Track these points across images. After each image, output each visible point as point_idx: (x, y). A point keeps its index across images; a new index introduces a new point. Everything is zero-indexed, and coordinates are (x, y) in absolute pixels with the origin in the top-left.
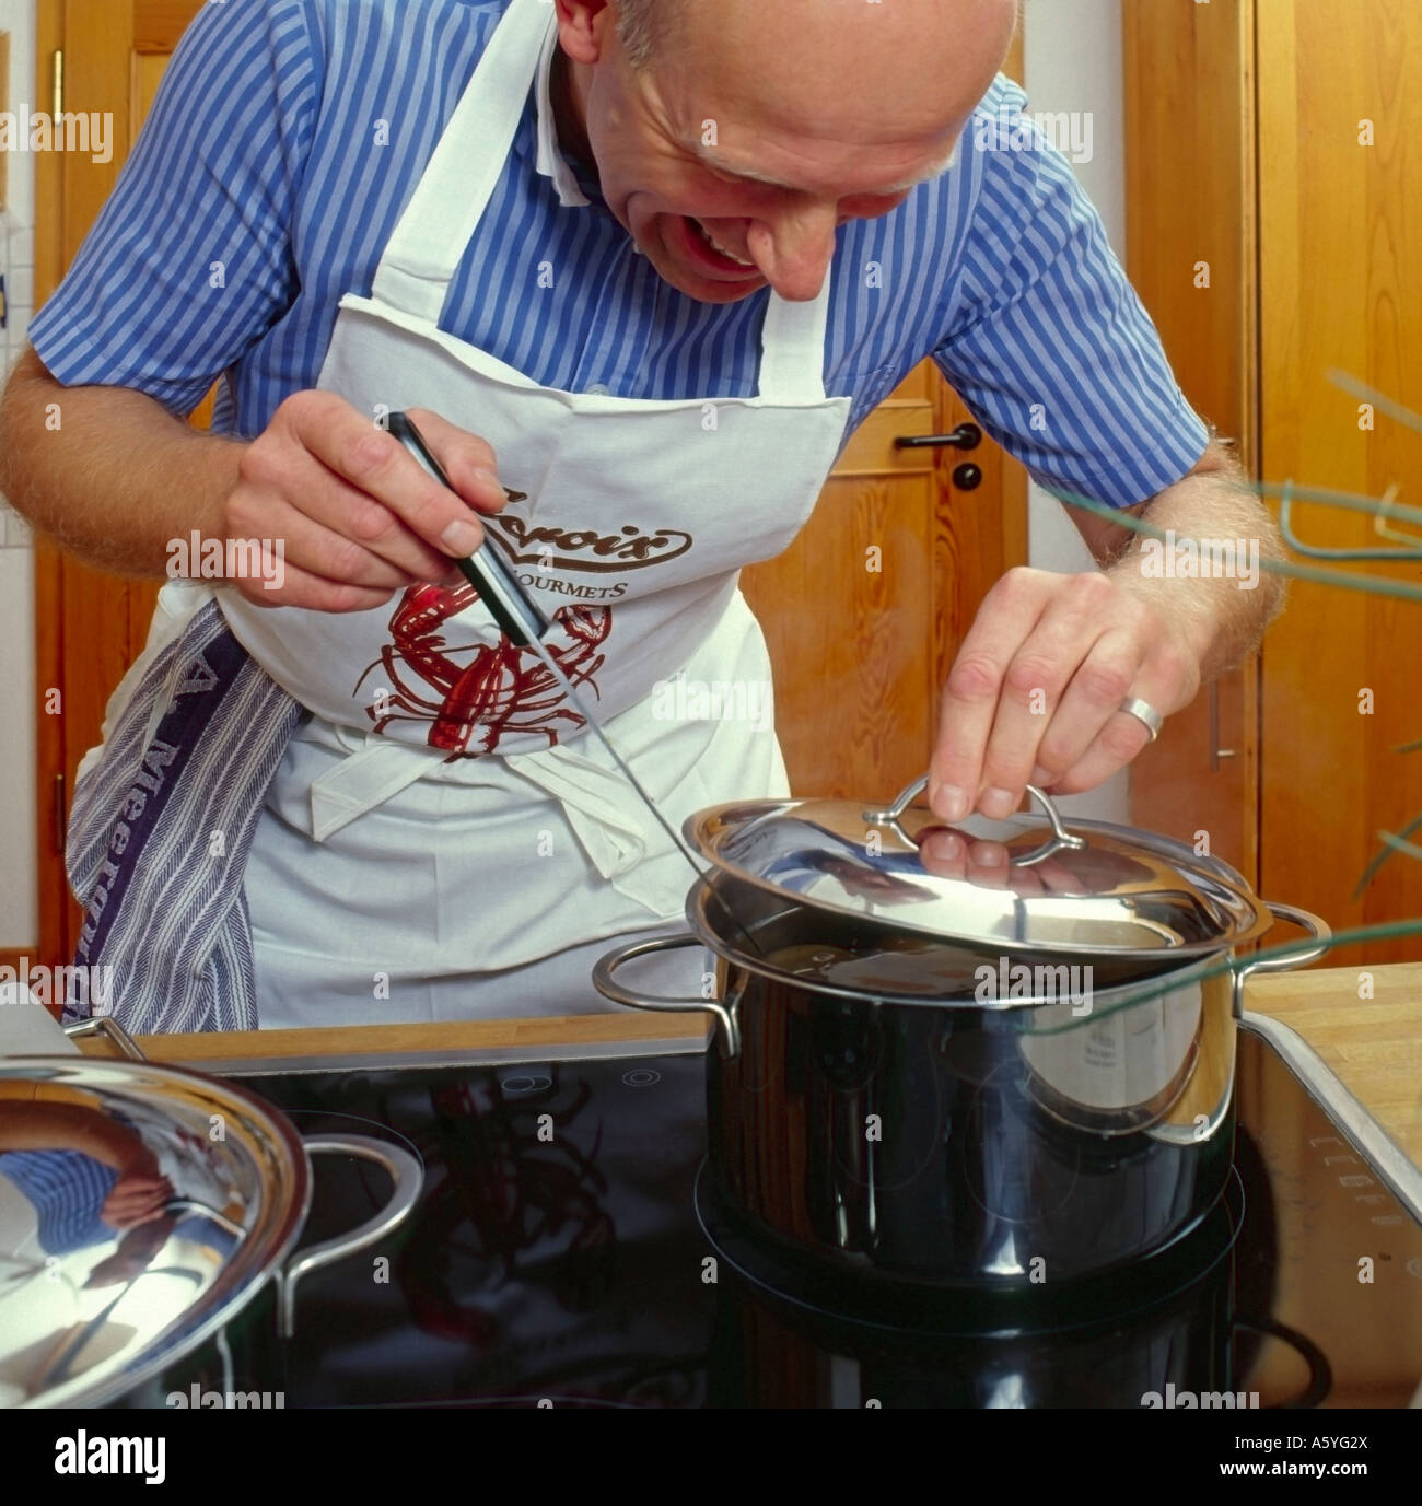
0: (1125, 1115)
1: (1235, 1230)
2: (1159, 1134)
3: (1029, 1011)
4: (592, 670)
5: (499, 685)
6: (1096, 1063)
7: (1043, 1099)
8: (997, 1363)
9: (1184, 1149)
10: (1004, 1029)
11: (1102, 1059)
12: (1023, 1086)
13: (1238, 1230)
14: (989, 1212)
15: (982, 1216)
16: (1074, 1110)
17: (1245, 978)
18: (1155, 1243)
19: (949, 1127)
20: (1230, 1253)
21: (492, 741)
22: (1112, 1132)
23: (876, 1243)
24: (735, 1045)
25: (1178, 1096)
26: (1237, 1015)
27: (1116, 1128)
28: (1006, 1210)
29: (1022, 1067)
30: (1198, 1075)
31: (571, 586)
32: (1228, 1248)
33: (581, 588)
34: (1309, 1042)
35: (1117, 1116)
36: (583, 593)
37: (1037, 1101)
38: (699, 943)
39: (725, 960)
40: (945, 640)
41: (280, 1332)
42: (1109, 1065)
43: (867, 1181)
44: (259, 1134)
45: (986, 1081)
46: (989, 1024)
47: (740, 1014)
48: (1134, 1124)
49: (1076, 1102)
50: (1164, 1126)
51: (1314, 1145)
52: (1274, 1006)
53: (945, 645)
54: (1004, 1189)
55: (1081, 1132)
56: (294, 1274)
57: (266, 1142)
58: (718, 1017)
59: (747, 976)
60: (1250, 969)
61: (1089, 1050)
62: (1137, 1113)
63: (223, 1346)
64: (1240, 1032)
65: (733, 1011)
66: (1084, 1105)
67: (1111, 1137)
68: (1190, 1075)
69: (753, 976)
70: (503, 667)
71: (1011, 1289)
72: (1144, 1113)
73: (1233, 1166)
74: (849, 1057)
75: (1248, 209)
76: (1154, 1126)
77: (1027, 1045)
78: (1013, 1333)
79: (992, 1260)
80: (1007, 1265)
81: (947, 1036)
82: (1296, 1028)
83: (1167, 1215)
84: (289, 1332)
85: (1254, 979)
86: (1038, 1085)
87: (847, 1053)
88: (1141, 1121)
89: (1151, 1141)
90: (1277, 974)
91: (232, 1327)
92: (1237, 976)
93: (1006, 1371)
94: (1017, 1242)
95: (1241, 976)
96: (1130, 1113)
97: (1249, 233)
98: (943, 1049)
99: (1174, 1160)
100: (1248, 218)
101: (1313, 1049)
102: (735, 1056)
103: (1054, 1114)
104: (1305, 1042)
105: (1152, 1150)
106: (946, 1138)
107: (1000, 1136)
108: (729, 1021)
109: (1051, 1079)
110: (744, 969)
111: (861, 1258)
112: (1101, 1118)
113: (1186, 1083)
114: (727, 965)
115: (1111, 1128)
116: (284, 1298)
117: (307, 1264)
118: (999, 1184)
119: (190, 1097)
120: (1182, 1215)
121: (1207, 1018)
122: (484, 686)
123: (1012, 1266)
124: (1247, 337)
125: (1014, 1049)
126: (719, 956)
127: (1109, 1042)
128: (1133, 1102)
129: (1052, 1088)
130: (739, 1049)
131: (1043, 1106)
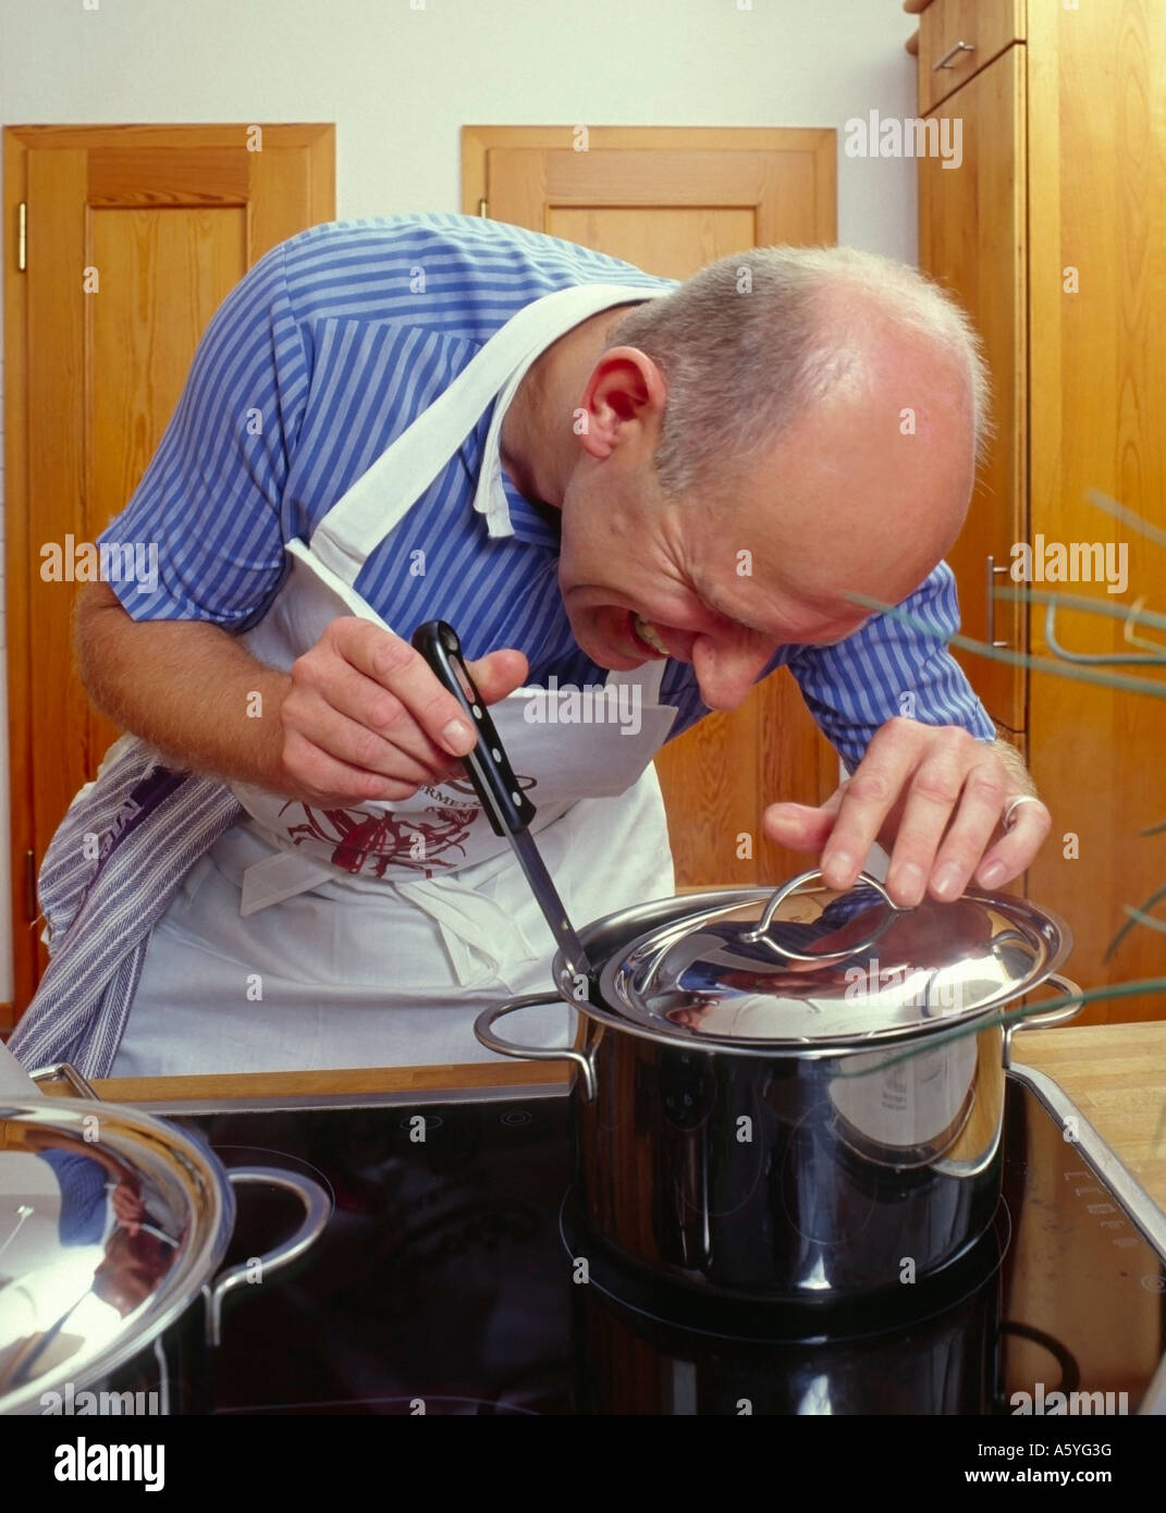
0: (914, 1152)
1: (1003, 1250)
2: (941, 1168)
3: (836, 1061)
4: (459, 840)
5: (384, 840)
6: (890, 1107)
7: (846, 1138)
8: (809, 1366)
9: (962, 1181)
10: (816, 1077)
11: (894, 1103)
12: (831, 1126)
13: (1005, 1253)
14: (802, 1235)
15: (798, 1239)
16: (872, 1147)
17: (1013, 1034)
18: (937, 1262)
19: (769, 1162)
20: (998, 1271)
21: (381, 869)
22: (903, 1166)
23: (710, 1263)
24: (593, 1090)
25: (957, 1136)
26: (1006, 1066)
27: (906, 1163)
28: (817, 1234)
29: (829, 1110)
30: (974, 1116)
31: (440, 794)
32: (996, 1268)
33: (447, 799)
34: (1065, 1089)
35: (908, 1153)
36: (449, 802)
37: (842, 1139)
38: (563, 1001)
39: (586, 1015)
40: (771, 739)
41: (208, 1342)
42: (902, 1108)
43: (701, 1208)
44: (190, 1166)
45: (800, 1122)
46: (803, 1072)
47: (597, 1062)
48: (922, 1160)
49: (872, 1140)
50: (947, 1161)
51: (1067, 1179)
52: (1036, 1059)
53: (771, 743)
54: (816, 1216)
55: (879, 1167)
56: (220, 1290)
57: (196, 1173)
58: (579, 1064)
59: (603, 1029)
60: (1018, 1026)
61: (885, 1096)
62: (924, 1149)
63: (159, 1352)
64: (1009, 1082)
65: (592, 1059)
66: (881, 1143)
67: (902, 1171)
68: (966, 1118)
69: (608, 1029)
70: (387, 831)
71: (821, 1302)
72: (929, 1149)
73: (1001, 1195)
74: (687, 1100)
75: (1020, 367)
76: (937, 1161)
77: (835, 1090)
78: (822, 1339)
79: (805, 1277)
80: (818, 1282)
81: (768, 1083)
82: (1053, 1077)
83: (948, 1239)
84: (217, 1341)
85: (1021, 1036)
86: (843, 1125)
87: (686, 1097)
88: (928, 1158)
89: (935, 1174)
90: (1039, 1031)
91: (167, 1335)
92: (1006, 1031)
93: (817, 1372)
94: (825, 1261)
95: (1010, 1032)
96: (918, 1150)
97: (1020, 387)
98: (765, 1094)
99: (954, 1191)
100: (1020, 374)
101: (1067, 1096)
102: (592, 1100)
103: (856, 1150)
104: (1062, 1090)
105: (936, 1181)
106: (767, 1171)
107: (812, 1169)
108: (588, 1068)
109: (855, 1120)
110: (600, 1023)
111: (697, 1275)
112: (895, 1154)
113: (963, 1124)
114: (587, 1019)
115: (902, 1163)
116: (212, 1310)
117: (231, 1282)
118: (812, 1210)
119: (131, 1133)
120: (959, 1238)
121: (981, 1069)
122: (372, 839)
123: (821, 1282)
124: (1018, 479)
125: (824, 1095)
126: (581, 1012)
127: (902, 1089)
128: (921, 1140)
129: (856, 1129)
130: (596, 1094)
131: (848, 1144)
